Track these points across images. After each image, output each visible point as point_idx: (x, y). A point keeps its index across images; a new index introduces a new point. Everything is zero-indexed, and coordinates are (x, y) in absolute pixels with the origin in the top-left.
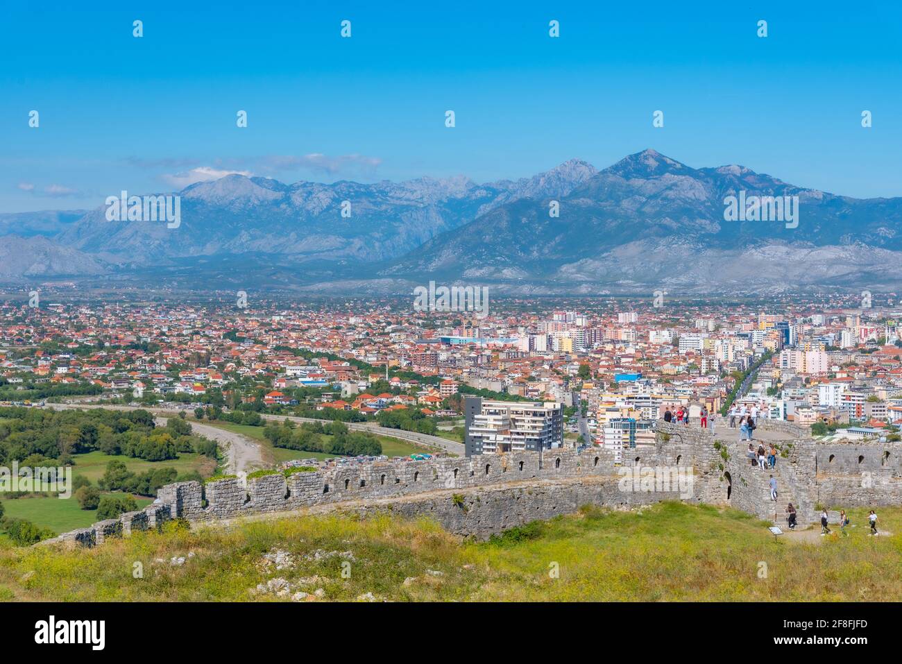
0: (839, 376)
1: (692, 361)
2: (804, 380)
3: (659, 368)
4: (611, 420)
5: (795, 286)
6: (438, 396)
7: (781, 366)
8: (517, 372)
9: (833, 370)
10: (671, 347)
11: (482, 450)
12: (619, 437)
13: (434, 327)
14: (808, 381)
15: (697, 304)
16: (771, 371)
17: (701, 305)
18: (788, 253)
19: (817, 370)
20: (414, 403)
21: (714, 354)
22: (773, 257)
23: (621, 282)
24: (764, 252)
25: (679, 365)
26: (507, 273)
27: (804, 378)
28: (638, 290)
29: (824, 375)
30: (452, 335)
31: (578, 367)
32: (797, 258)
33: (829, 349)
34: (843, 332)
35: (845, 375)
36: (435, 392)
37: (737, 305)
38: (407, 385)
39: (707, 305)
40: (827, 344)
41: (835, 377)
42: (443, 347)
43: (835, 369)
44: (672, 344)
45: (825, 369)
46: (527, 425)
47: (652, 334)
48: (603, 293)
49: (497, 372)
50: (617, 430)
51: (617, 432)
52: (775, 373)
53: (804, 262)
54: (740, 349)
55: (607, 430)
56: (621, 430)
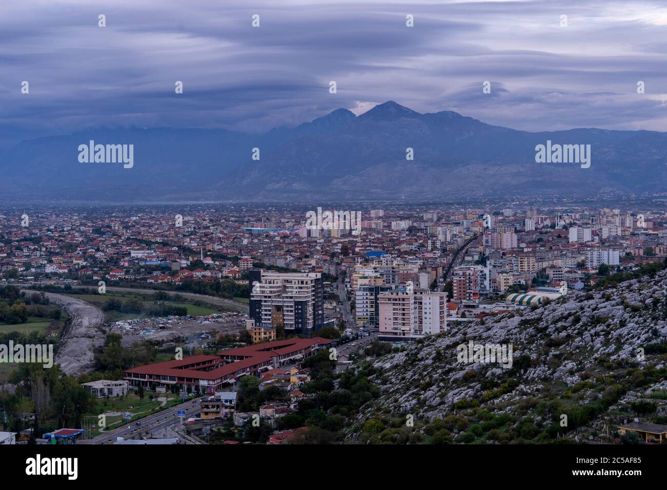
0: (525, 250)
1: (421, 241)
2: (501, 253)
3: (398, 247)
4: (361, 285)
5: (490, 191)
6: (237, 270)
7: (484, 244)
8: (297, 252)
9: (521, 246)
10: (407, 233)
11: (261, 310)
12: (367, 298)
13: (242, 222)
14: (504, 254)
15: (424, 204)
16: (478, 247)
17: (427, 204)
18: (485, 169)
19: (510, 246)
20: (220, 275)
21: (437, 237)
22: (475, 172)
23: (373, 190)
24: (469, 169)
25: (412, 244)
26: (296, 186)
27: (501, 252)
28: (385, 195)
29: (515, 250)
30: (253, 227)
31: (340, 247)
32: (491, 172)
33: (516, 231)
34: (526, 220)
35: (530, 250)
36: (236, 267)
37: (452, 204)
38: (217, 263)
39: (431, 204)
40: (516, 228)
41: (523, 251)
42: (247, 235)
43: (523, 245)
44: (407, 230)
45: (515, 245)
46: (295, 290)
47: (394, 223)
48: (361, 198)
49: (282, 252)
50: (365, 293)
51: (365, 294)
52: (481, 249)
53: (496, 175)
54: (455, 233)
55: (357, 293)
56: (368, 293)
